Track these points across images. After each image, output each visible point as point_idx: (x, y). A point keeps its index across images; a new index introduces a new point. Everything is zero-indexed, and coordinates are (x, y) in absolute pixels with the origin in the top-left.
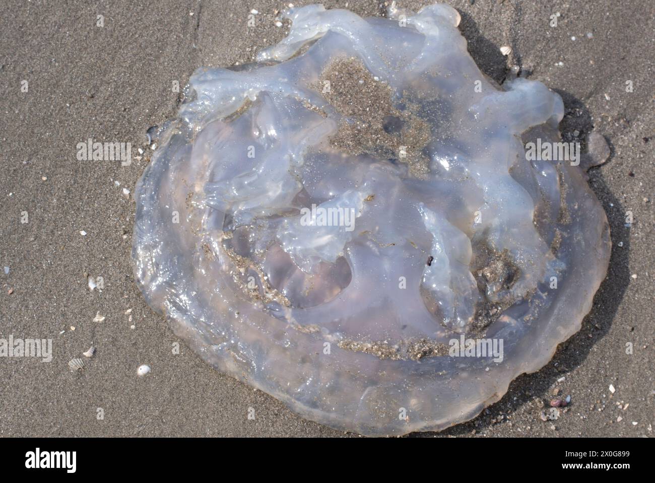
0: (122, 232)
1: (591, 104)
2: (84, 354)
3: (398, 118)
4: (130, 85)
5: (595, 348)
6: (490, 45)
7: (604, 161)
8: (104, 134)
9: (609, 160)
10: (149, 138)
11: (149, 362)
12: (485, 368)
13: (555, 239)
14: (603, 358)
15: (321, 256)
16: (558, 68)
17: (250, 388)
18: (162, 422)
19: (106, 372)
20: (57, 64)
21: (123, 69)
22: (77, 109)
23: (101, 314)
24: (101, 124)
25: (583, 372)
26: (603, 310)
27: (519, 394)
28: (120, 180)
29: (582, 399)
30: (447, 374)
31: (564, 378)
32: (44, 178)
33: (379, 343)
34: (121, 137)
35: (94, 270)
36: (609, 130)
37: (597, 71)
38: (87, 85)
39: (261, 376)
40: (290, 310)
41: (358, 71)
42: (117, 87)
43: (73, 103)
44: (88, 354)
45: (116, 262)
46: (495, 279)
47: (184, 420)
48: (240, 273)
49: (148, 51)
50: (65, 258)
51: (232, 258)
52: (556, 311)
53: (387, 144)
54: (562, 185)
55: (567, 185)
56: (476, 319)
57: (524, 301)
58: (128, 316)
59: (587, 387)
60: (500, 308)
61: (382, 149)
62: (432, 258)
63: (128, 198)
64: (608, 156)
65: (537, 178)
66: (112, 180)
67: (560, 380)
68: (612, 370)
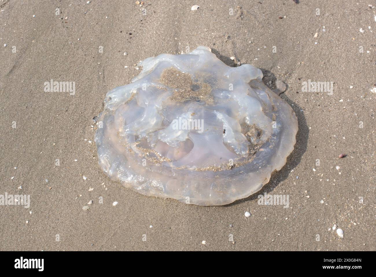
0: (93, 157)
1: (273, 71)
2: (88, 203)
3: (196, 85)
4: (82, 104)
5: (302, 157)
6: (226, 58)
7: (285, 90)
8: (75, 123)
9: (286, 89)
10: (94, 121)
11: (117, 200)
12: (259, 167)
13: (273, 117)
14: (307, 160)
15: (179, 140)
16: (256, 60)
17: (163, 199)
18: (129, 220)
19: (99, 208)
20: (49, 102)
21: (77, 99)
22: (62, 116)
23: (92, 188)
24: (73, 120)
25: (300, 167)
26: (301, 143)
27: (276, 180)
28: (86, 138)
29: (303, 176)
30: (244, 172)
31: (293, 170)
32: (54, 144)
33: (212, 166)
34: (83, 123)
35: (84, 172)
36: (283, 79)
37: (272, 59)
38: (64, 107)
39: (166, 192)
40: (172, 163)
41: (175, 71)
42: (76, 105)
43: (59, 115)
44: (90, 203)
45: (93, 167)
46: (253, 136)
47: (138, 217)
48: (147, 155)
49: (86, 90)
50: (70, 171)
51: (142, 150)
52: (282, 142)
53: (194, 95)
54: (270, 97)
55: (272, 97)
56: (250, 151)
57: (267, 141)
58: (103, 186)
59: (304, 171)
60: (258, 146)
61: (193, 98)
62: (225, 130)
63: (92, 144)
64: (286, 88)
65: (259, 96)
66: (83, 139)
67: (291, 171)
68: (312, 163)
